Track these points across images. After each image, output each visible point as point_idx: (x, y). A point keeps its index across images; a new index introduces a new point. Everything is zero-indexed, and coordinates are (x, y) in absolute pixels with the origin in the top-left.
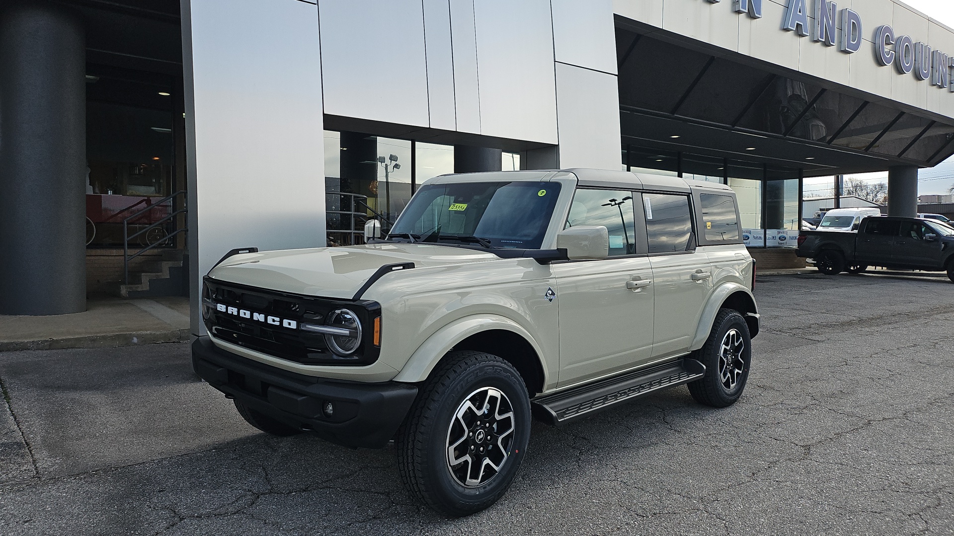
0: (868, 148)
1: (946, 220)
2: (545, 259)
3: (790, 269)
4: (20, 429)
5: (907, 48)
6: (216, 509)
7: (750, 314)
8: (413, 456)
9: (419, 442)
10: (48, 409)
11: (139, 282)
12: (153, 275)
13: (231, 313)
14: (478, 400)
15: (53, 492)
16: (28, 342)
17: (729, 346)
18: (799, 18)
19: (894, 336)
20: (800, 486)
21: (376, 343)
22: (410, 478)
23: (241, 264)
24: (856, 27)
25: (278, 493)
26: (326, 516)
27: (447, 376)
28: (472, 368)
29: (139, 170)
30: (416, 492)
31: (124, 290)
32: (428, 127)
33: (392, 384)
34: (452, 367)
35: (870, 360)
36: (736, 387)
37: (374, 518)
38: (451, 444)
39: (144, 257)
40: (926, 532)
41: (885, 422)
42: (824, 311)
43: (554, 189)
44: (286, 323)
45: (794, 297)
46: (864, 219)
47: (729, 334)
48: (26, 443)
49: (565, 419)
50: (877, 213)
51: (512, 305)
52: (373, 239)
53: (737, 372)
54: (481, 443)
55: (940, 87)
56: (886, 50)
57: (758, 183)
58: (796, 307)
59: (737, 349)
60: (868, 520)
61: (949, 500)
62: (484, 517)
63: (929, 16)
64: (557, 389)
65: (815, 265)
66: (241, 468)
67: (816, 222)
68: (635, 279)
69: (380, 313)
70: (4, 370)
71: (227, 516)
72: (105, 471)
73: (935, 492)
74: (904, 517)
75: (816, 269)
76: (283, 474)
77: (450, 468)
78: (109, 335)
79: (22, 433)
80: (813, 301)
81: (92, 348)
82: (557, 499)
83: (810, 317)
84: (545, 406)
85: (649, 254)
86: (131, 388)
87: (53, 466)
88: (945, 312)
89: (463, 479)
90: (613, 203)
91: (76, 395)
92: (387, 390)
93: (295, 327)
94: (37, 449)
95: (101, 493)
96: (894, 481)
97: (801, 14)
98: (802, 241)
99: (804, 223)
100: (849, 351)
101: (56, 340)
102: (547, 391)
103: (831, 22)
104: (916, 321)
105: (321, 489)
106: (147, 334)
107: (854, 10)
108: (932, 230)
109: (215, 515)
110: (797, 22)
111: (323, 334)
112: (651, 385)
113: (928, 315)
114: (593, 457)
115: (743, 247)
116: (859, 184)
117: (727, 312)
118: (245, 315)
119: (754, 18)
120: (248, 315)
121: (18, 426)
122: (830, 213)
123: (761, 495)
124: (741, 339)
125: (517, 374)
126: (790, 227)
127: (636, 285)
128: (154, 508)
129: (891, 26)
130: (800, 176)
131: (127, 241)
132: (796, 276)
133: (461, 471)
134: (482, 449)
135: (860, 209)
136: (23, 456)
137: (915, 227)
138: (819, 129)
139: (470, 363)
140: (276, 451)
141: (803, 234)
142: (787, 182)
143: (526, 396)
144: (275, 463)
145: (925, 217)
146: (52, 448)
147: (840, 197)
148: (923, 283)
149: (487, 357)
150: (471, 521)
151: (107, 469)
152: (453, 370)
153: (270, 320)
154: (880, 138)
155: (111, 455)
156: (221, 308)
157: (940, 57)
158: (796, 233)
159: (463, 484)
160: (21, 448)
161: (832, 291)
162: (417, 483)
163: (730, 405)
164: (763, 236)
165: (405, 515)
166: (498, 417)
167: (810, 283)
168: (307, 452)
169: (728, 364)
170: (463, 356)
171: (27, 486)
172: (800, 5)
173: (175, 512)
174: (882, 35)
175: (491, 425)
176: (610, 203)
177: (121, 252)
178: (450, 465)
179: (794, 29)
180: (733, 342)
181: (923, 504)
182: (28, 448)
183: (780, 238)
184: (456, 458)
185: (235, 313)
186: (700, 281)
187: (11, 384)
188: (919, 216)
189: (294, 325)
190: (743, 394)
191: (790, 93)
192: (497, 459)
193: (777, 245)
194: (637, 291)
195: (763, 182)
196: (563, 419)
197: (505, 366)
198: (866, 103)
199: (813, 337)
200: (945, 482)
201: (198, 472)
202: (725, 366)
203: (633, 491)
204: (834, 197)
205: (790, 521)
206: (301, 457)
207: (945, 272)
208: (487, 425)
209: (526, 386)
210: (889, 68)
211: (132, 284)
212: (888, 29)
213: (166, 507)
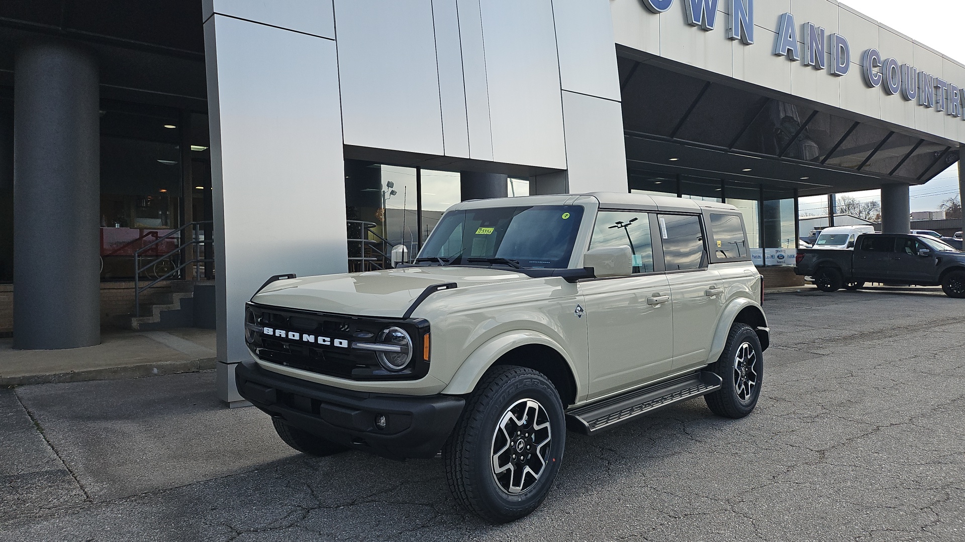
0: (860, 167)
1: (939, 235)
2: (573, 278)
3: (790, 287)
4: (60, 457)
5: (894, 69)
6: (270, 524)
7: (760, 328)
8: (460, 465)
9: (467, 450)
10: (83, 438)
11: (150, 313)
12: (164, 307)
13: (279, 335)
14: (519, 411)
15: (109, 514)
16: (49, 375)
17: (743, 359)
18: (789, 43)
19: (895, 349)
20: (818, 486)
21: (426, 358)
22: (458, 486)
23: (281, 289)
24: (844, 51)
25: (327, 508)
26: (377, 526)
27: (490, 388)
28: (513, 381)
29: (146, 203)
30: (463, 500)
31: (135, 323)
32: (443, 155)
33: (441, 397)
34: (494, 380)
35: (874, 371)
36: (751, 399)
37: (423, 527)
38: (495, 453)
39: (153, 289)
40: (938, 523)
41: (892, 427)
42: (826, 326)
43: (577, 211)
44: (337, 342)
45: (796, 313)
46: (860, 237)
47: (742, 347)
48: (69, 470)
49: (597, 428)
50: (871, 230)
51: (544, 320)
52: (404, 264)
53: (751, 384)
54: (521, 452)
55: (927, 107)
56: (874, 72)
57: (755, 203)
58: (798, 323)
59: (749, 362)
60: (884, 515)
61: (957, 495)
62: (526, 523)
63: (913, 39)
64: (587, 401)
65: (813, 283)
66: (286, 486)
67: (812, 241)
68: (654, 296)
69: (429, 329)
70: (30, 403)
71: (282, 529)
72: (154, 494)
73: (943, 488)
74: (917, 511)
75: (815, 286)
76: (328, 491)
77: (494, 475)
78: (129, 366)
79: (63, 461)
80: (815, 317)
81: (113, 380)
82: (593, 505)
83: (813, 332)
84: (577, 417)
85: (666, 272)
86: (160, 416)
87: (101, 491)
88: (942, 325)
89: (506, 486)
90: (619, 225)
91: (109, 425)
92: (437, 402)
93: (346, 346)
94: (81, 475)
95: (155, 513)
96: (905, 479)
97: (791, 39)
98: (800, 259)
99: (801, 242)
100: (854, 363)
101: (78, 373)
102: (578, 403)
103: (820, 46)
104: (915, 334)
105: (367, 502)
106: (167, 365)
107: (841, 34)
108: (926, 246)
109: (271, 529)
110: (787, 47)
111: (375, 351)
112: (672, 396)
113: (926, 328)
114: (621, 466)
115: (751, 264)
116: (852, 202)
117: (739, 326)
118: (294, 336)
119: (748, 44)
120: (297, 336)
121: (57, 455)
122: (824, 232)
123: (783, 496)
124: (754, 352)
125: (552, 386)
126: (788, 247)
127: (656, 301)
128: (210, 525)
129: (877, 49)
130: (795, 195)
131: (138, 274)
132: (796, 293)
133: (504, 478)
134: (522, 457)
135: (854, 227)
136: (69, 483)
137: (909, 243)
138: (811, 149)
139: (509, 375)
140: (317, 470)
141: (801, 252)
142: (783, 202)
143: (561, 407)
144: (318, 480)
145: (918, 233)
146: (97, 474)
147: (834, 215)
148: (919, 297)
149: (525, 370)
150: (515, 526)
151: (156, 492)
152: (495, 383)
153: (320, 340)
154: (871, 157)
155: (157, 478)
156: (268, 331)
157: (925, 78)
158: (794, 253)
159: (506, 492)
160: (65, 474)
161: (833, 307)
162: (465, 491)
163: (745, 416)
164: (762, 256)
165: (452, 523)
166: (536, 428)
167: (811, 300)
168: (347, 470)
169: (742, 377)
170: (503, 370)
171: (81, 509)
172: (790, 31)
173: (231, 527)
174: (869, 58)
175: (530, 435)
176: (617, 225)
177: (132, 284)
178: (495, 473)
179: (786, 54)
180: (746, 355)
181: (933, 499)
182: (72, 475)
183: (778, 257)
184: (500, 466)
185: (283, 335)
186: (714, 297)
187: (40, 416)
188: (912, 233)
189: (345, 344)
190: (757, 406)
191: (782, 115)
192: (536, 467)
193: (775, 263)
194: (657, 307)
195: (759, 202)
196: (595, 429)
197: (541, 379)
198: (857, 123)
199: (818, 351)
200: (952, 479)
201: (246, 491)
202: (739, 379)
203: (664, 496)
204: (828, 216)
205: (812, 517)
206: (343, 475)
207: (940, 287)
208: (527, 435)
209: (561, 398)
210: (877, 89)
211: (142, 316)
212: (874, 52)
213: (221, 523)
